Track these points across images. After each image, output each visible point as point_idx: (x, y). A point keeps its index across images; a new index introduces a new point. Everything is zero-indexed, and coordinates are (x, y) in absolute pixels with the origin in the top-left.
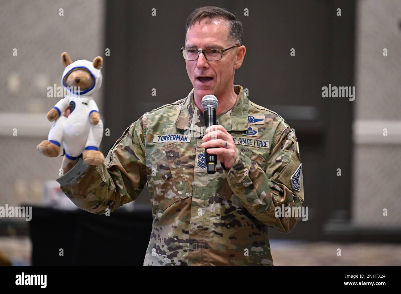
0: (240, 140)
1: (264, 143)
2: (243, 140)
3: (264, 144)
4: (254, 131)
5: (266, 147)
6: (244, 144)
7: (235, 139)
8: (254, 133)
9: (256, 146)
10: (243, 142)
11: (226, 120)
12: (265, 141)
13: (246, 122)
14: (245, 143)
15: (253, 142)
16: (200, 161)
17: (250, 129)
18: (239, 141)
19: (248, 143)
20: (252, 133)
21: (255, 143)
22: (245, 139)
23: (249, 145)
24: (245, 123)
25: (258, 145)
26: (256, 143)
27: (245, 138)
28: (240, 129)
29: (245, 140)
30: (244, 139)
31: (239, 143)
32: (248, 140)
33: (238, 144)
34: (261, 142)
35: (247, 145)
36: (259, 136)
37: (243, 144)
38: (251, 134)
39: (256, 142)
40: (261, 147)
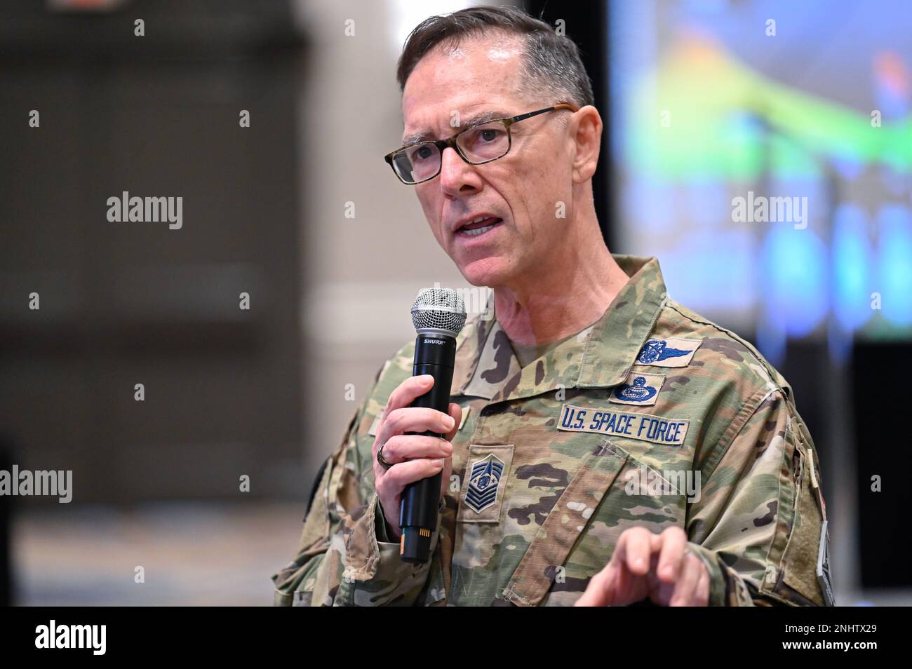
0: (598, 418)
1: (673, 426)
2: (606, 419)
3: (672, 432)
4: (648, 388)
5: (675, 440)
6: (606, 430)
7: (584, 415)
8: (648, 393)
9: (643, 436)
10: (605, 425)
11: (569, 356)
12: (677, 421)
13: (627, 360)
14: (610, 429)
15: (635, 423)
16: (475, 485)
17: (641, 381)
18: (594, 420)
19: (619, 429)
20: (641, 394)
21: (642, 427)
22: (615, 416)
23: (622, 434)
24: (623, 363)
25: (651, 435)
26: (647, 429)
27: (614, 410)
28: (602, 383)
29: (613, 420)
30: (609, 415)
31: (591, 427)
32: (623, 418)
33: (590, 431)
34: (663, 426)
35: (615, 433)
36: (660, 403)
37: (602, 430)
38: (636, 400)
39: (647, 424)
40: (659, 440)
